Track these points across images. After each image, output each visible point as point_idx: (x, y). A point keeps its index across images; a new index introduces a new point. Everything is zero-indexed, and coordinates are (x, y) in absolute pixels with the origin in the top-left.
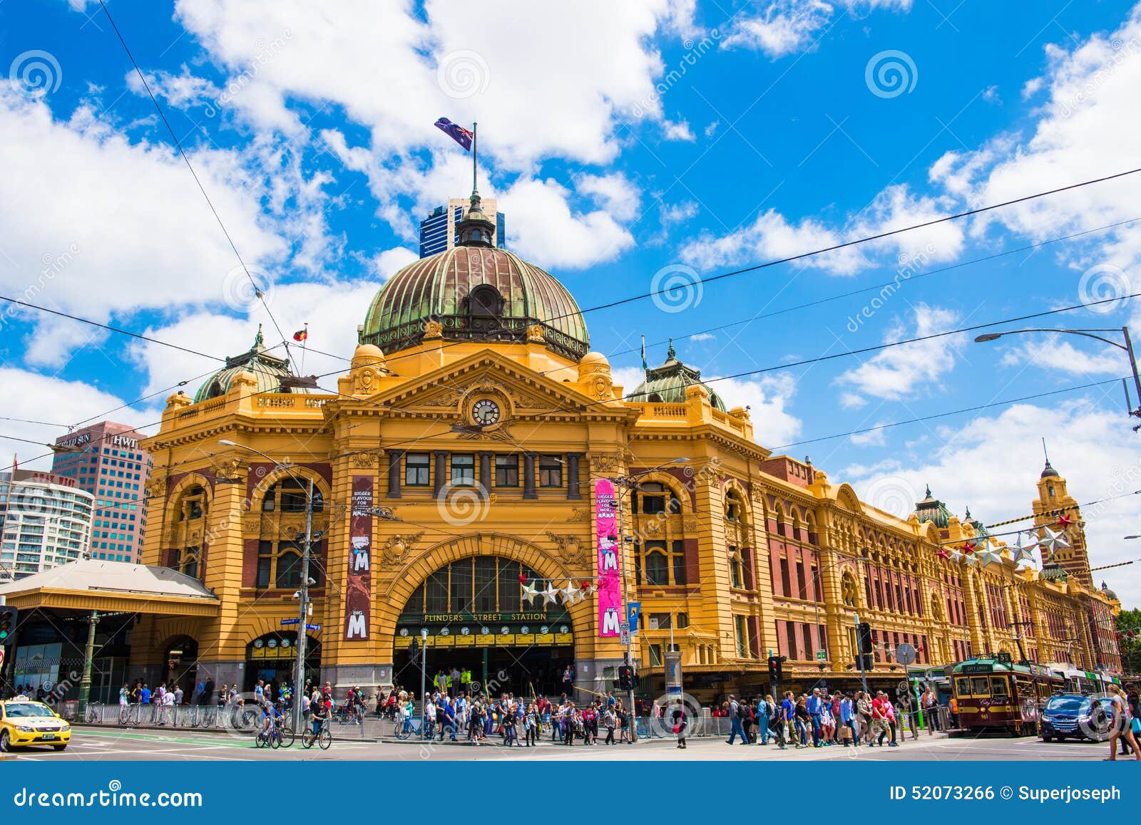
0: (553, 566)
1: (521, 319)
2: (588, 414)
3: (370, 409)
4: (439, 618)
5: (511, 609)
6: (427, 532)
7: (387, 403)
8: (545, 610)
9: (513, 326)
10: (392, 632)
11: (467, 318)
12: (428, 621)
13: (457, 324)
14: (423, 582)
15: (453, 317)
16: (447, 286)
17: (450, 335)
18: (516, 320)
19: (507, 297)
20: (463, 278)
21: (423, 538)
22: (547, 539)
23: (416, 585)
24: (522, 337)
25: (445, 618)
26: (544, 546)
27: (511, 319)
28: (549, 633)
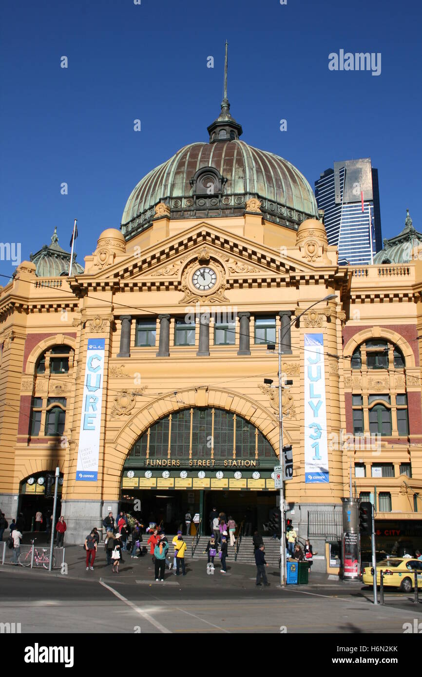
0: (264, 416)
1: (240, 194)
2: (297, 274)
3: (102, 280)
4: (159, 462)
5: (224, 456)
6: (150, 386)
7: (116, 275)
8: (256, 457)
9: (232, 202)
10: (119, 473)
11: (193, 197)
12: (149, 464)
13: (184, 203)
14: (147, 430)
15: (180, 198)
16: (177, 173)
17: (175, 214)
18: (235, 195)
19: (229, 177)
20: (192, 165)
21: (146, 392)
22: (259, 391)
23: (139, 433)
24: (240, 211)
25: (164, 463)
26: (255, 398)
27: (231, 195)
28: (260, 478)
